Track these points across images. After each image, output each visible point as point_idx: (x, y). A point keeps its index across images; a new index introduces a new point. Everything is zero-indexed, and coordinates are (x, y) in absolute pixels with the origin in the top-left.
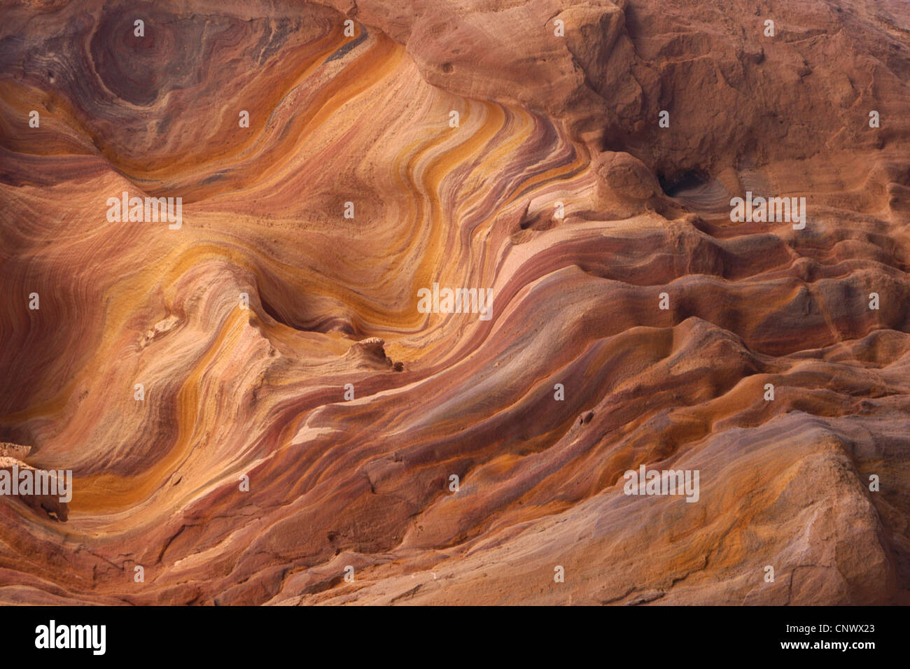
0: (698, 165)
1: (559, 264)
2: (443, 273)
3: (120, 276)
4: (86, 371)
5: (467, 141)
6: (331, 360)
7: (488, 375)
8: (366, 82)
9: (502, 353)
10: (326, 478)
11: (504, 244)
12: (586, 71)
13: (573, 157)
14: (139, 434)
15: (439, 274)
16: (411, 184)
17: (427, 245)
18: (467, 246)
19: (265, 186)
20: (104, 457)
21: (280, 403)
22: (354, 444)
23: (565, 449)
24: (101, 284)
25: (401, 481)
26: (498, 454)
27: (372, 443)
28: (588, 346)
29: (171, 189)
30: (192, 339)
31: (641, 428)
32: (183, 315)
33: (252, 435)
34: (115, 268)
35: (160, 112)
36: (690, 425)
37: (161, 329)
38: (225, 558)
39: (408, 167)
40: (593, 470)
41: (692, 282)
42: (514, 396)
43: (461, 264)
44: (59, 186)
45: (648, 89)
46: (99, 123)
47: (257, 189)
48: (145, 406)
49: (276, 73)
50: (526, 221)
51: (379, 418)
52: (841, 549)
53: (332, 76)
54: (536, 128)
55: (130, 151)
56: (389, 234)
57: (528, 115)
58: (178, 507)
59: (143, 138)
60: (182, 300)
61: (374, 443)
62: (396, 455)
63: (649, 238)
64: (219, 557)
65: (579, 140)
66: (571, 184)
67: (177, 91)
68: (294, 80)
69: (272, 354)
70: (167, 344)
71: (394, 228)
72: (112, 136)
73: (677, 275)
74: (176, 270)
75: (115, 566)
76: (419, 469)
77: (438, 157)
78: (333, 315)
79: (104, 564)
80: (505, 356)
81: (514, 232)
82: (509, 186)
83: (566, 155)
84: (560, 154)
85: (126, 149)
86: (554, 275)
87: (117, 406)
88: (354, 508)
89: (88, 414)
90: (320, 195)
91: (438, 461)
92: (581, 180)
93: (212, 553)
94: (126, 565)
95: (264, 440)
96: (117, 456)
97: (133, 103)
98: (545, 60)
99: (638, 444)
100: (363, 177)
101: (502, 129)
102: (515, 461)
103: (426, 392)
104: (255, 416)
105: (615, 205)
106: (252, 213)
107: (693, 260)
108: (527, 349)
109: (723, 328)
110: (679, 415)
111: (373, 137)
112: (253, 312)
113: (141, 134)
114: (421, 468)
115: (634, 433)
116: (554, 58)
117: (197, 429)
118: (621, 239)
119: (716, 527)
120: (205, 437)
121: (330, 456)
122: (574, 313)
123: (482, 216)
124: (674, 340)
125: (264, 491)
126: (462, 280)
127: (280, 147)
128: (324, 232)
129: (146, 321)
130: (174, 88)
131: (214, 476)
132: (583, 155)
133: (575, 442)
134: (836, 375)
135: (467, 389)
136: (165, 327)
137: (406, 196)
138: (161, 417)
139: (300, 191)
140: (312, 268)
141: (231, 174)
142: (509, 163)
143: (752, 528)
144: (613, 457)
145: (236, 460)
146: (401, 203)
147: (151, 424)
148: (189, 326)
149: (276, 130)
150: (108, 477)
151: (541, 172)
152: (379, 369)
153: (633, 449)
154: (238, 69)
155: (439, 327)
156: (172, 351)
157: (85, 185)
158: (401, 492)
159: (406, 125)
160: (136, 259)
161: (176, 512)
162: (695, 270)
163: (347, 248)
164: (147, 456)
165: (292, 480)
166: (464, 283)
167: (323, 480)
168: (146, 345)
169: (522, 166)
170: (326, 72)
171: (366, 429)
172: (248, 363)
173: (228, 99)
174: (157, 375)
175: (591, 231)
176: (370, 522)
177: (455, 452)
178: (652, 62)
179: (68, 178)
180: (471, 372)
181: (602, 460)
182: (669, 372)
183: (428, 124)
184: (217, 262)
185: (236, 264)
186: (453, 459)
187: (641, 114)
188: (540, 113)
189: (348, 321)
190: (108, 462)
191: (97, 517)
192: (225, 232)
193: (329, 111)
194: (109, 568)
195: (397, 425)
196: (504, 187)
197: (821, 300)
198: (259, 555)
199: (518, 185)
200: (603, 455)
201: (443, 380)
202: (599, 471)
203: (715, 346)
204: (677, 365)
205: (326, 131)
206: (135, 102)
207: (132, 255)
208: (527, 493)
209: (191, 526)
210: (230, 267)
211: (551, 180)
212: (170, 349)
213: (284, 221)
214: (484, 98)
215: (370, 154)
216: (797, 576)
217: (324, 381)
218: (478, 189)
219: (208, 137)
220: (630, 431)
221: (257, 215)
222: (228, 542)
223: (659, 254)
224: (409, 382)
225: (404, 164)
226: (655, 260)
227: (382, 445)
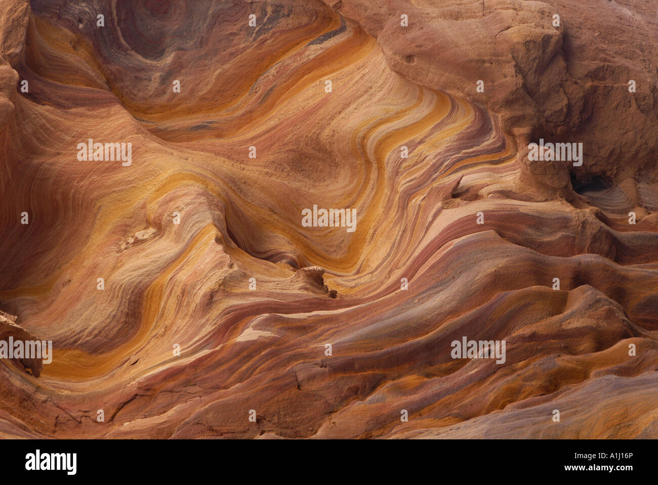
0: (604, 172)
2: (379, 229)
3: (113, 189)
4: (72, 264)
5: (417, 122)
6: (278, 280)
7: (407, 309)
8: (339, 66)
9: (422, 293)
10: (261, 372)
11: (435, 207)
12: (524, 77)
13: (503, 147)
14: (108, 321)
15: (375, 231)
16: (364, 154)
17: (369, 206)
18: (403, 209)
19: (242, 138)
20: (75, 335)
21: (231, 307)
22: (288, 349)
23: (465, 376)
24: (96, 193)
25: (323, 384)
26: (407, 373)
27: (303, 350)
28: (495, 296)
29: (163, 130)
30: (165, 248)
31: (531, 367)
32: (160, 227)
33: (204, 330)
34: (109, 182)
35: (164, 67)
36: (573, 370)
37: (140, 237)
38: (167, 425)
39: (364, 138)
40: (485, 395)
41: (588, 259)
42: (427, 329)
43: (396, 224)
44: (73, 110)
45: (573, 102)
46: (113, 68)
47: (235, 139)
48: (117, 298)
49: (265, 49)
50: (457, 192)
51: (312, 331)
53: (311, 57)
54: (476, 118)
55: (135, 95)
56: (339, 193)
57: (470, 107)
58: (134, 379)
59: (147, 86)
60: (161, 215)
61: (304, 350)
62: (322, 362)
63: (557, 219)
64: (162, 423)
65: (510, 133)
66: (498, 169)
67: (181, 52)
68: (279, 57)
69: (231, 266)
70: (143, 250)
71: (344, 188)
72: (122, 80)
73: (576, 252)
74: (161, 190)
75: (74, 418)
76: (340, 375)
77: (390, 132)
78: (282, 251)
79: (65, 415)
80: (425, 295)
81: (446, 199)
82: (446, 164)
83: (497, 145)
84: (493, 143)
85: (131, 92)
86: (475, 235)
87: (94, 295)
88: (281, 399)
89: (68, 298)
90: (287, 151)
91: (356, 372)
92: (507, 167)
94: (83, 419)
95: (214, 334)
96: (87, 336)
97: (143, 56)
98: (492, 64)
99: (527, 379)
100: (324, 141)
101: (448, 116)
102: (421, 381)
103: (354, 316)
104: (209, 314)
105: (533, 190)
106: (229, 157)
107: (592, 243)
108: (444, 291)
109: (611, 298)
110: (564, 361)
111: (339, 109)
112: (219, 232)
113: (146, 83)
114: (342, 375)
115: (524, 370)
116: (499, 63)
117: (157, 322)
118: (534, 216)
120: (163, 330)
121: (267, 355)
122: (488, 267)
123: (419, 186)
124: (568, 301)
125: (208, 376)
126: (395, 236)
127: (259, 109)
128: (285, 182)
129: (128, 229)
130: (179, 49)
131: (167, 359)
132: (512, 147)
133: (474, 372)
135: (389, 318)
136: (143, 236)
137: (358, 162)
138: (128, 309)
139: (271, 145)
140: (272, 210)
141: (216, 125)
142: (448, 145)
144: (504, 387)
145: (187, 348)
146: (353, 167)
147: (119, 313)
148: (164, 237)
149: (257, 95)
150: (76, 352)
151: (474, 156)
152: (317, 293)
153: (521, 382)
154: (234, 42)
155: (369, 274)
156: (147, 256)
157: (95, 113)
158: (321, 392)
159: (368, 103)
160: (129, 177)
161: (132, 383)
162: (592, 251)
163: (303, 198)
164: (112, 339)
165: (232, 370)
166: (396, 239)
167: (259, 373)
168: (126, 249)
169: (459, 149)
170: (307, 53)
171: (299, 338)
172: (210, 272)
173: (222, 65)
174: (131, 273)
175: (510, 207)
176: (293, 412)
177: (372, 367)
178: (579, 81)
179: (82, 105)
180: (395, 305)
181: (494, 388)
182: (561, 325)
183: (386, 104)
184: (196, 188)
185: (210, 192)
186: (370, 372)
187: (564, 120)
188: (480, 106)
189: (294, 257)
190: (79, 339)
191: (63, 383)
192: (205, 167)
193: (305, 84)
194: (68, 420)
195: (326, 340)
196: (442, 164)
198: (196, 426)
199: (454, 163)
200: (496, 384)
201: (368, 309)
202: (491, 397)
203: (602, 310)
204: (569, 321)
205: (300, 100)
206: (145, 56)
207: (125, 174)
208: (427, 408)
209: (143, 396)
210: (205, 194)
211: (482, 163)
212: (145, 253)
213: (254, 167)
214: (436, 88)
215: (333, 123)
217: (270, 295)
218: (420, 163)
219: (201, 94)
220: (521, 368)
221: (233, 159)
222: (171, 412)
223: (564, 233)
224: (340, 307)
225: (361, 134)
226: (560, 238)
227: (312, 353)
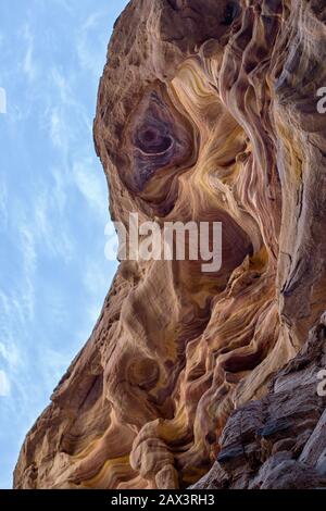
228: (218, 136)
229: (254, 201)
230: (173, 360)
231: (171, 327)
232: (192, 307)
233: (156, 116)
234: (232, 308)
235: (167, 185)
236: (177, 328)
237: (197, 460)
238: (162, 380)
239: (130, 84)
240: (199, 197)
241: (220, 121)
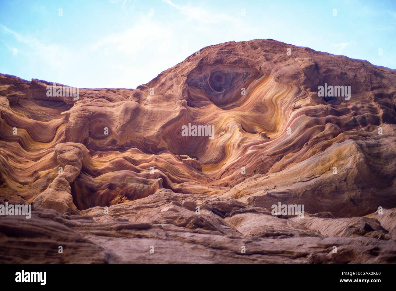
1: (301, 114)
4: (208, 144)
5: (284, 93)
6: (255, 137)
7: (287, 138)
8: (263, 83)
10: (253, 160)
11: (290, 112)
12: (307, 76)
13: (305, 94)
14: (218, 155)
15: (279, 121)
16: (273, 103)
17: (277, 116)
18: (284, 114)
20: (211, 160)
21: (245, 146)
22: (259, 153)
23: (302, 151)
25: (269, 160)
26: (289, 153)
28: (307, 130)
30: (227, 135)
31: (318, 145)
32: (226, 131)
33: (239, 152)
34: (213, 123)
35: (223, 93)
36: (328, 144)
37: (222, 134)
38: (233, 177)
39: (272, 99)
41: (330, 117)
42: (292, 141)
43: (283, 118)
44: (202, 107)
45: (321, 80)
46: (211, 96)
48: (219, 149)
49: (246, 83)
50: (295, 107)
51: (265, 148)
52: (357, 165)
54: (297, 88)
57: (295, 86)
58: (224, 167)
60: (226, 128)
61: (263, 153)
62: (268, 155)
63: (320, 109)
65: (306, 90)
66: (305, 100)
68: (249, 85)
69: (243, 136)
71: (270, 113)
72: (213, 98)
73: (326, 116)
74: (225, 122)
75: (211, 179)
76: (272, 157)
77: (277, 97)
78: (258, 131)
79: (209, 179)
81: (293, 110)
82: (292, 101)
84: (302, 94)
85: (216, 101)
86: (300, 117)
87: (214, 150)
88: (259, 165)
89: (208, 152)
90: (254, 107)
91: (276, 155)
92: (307, 99)
93: (231, 176)
94: (213, 179)
95: (241, 154)
96: (213, 160)
98: (298, 74)
99: (317, 149)
100: (263, 102)
101: (290, 90)
102: (292, 154)
103: (274, 142)
104: (239, 149)
105: (313, 103)
107: (330, 113)
109: (335, 125)
110: (325, 142)
111: (265, 94)
112: (240, 129)
113: (219, 98)
115: (316, 146)
116: (300, 74)
117: (229, 153)
119: (331, 162)
120: (231, 155)
121: (254, 155)
122: (304, 124)
123: (287, 108)
124: (325, 128)
125: (241, 163)
126: (284, 122)
127: (247, 98)
128: (256, 114)
129: (219, 132)
130: (226, 88)
131: (231, 161)
132: (307, 93)
133: (304, 150)
134: (359, 133)
135: (282, 141)
137: (272, 106)
138: (222, 152)
139: (250, 106)
140: (253, 121)
141: (237, 104)
142: (292, 97)
143: (339, 162)
144: (312, 152)
145: (235, 158)
147: (220, 153)
148: (227, 133)
149: (246, 95)
150: (212, 164)
151: (299, 98)
152: (265, 139)
154: (238, 83)
155: (279, 132)
156: (224, 138)
157: (207, 107)
158: (269, 162)
159: (271, 91)
161: (224, 169)
162: (330, 115)
163: (261, 117)
164: (219, 160)
165: (246, 161)
168: (219, 137)
169: (294, 97)
170: (256, 82)
171: (261, 150)
172: (238, 139)
173: (236, 90)
174: (221, 143)
176: (262, 168)
177: (280, 153)
178: (321, 74)
179: (204, 106)
180: (283, 137)
182: (324, 134)
183: (275, 90)
184: (233, 119)
186: (280, 155)
188: (298, 85)
191: (210, 172)
192: (235, 114)
193: (256, 90)
195: (268, 149)
197: (357, 120)
198: (239, 176)
199: (294, 101)
200: (310, 151)
201: (277, 140)
202: (309, 155)
203: (333, 128)
204: (326, 132)
205: (255, 94)
206: (218, 91)
207: (216, 120)
208: (294, 160)
209: (227, 171)
210: (235, 120)
211: (301, 99)
213: (247, 112)
214: (286, 83)
215: (264, 97)
216: (348, 171)
218: (286, 102)
219: (233, 98)
221: (242, 111)
222: (234, 174)
223: (322, 112)
224: (271, 141)
227: (265, 153)
228: (251, 117)
229: (249, 151)
230: (118, 143)
231: (138, 134)
232: (157, 141)
233: (233, 79)
234: (179, 164)
235: (201, 99)
236: (140, 138)
237: (91, 185)
238: (101, 141)
239: (250, 59)
240: (212, 120)
241: (258, 114)
